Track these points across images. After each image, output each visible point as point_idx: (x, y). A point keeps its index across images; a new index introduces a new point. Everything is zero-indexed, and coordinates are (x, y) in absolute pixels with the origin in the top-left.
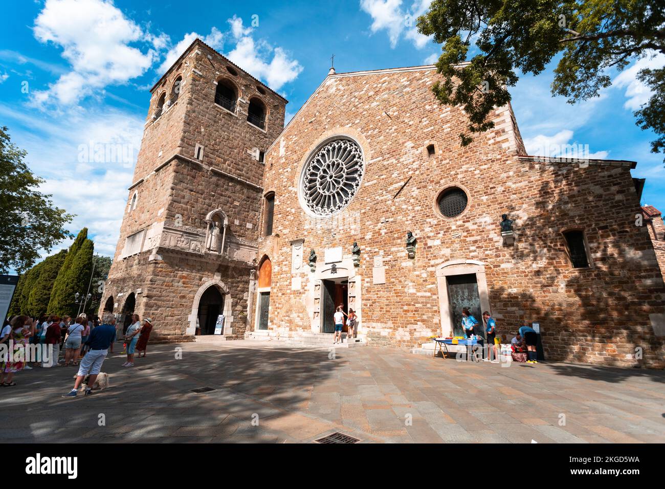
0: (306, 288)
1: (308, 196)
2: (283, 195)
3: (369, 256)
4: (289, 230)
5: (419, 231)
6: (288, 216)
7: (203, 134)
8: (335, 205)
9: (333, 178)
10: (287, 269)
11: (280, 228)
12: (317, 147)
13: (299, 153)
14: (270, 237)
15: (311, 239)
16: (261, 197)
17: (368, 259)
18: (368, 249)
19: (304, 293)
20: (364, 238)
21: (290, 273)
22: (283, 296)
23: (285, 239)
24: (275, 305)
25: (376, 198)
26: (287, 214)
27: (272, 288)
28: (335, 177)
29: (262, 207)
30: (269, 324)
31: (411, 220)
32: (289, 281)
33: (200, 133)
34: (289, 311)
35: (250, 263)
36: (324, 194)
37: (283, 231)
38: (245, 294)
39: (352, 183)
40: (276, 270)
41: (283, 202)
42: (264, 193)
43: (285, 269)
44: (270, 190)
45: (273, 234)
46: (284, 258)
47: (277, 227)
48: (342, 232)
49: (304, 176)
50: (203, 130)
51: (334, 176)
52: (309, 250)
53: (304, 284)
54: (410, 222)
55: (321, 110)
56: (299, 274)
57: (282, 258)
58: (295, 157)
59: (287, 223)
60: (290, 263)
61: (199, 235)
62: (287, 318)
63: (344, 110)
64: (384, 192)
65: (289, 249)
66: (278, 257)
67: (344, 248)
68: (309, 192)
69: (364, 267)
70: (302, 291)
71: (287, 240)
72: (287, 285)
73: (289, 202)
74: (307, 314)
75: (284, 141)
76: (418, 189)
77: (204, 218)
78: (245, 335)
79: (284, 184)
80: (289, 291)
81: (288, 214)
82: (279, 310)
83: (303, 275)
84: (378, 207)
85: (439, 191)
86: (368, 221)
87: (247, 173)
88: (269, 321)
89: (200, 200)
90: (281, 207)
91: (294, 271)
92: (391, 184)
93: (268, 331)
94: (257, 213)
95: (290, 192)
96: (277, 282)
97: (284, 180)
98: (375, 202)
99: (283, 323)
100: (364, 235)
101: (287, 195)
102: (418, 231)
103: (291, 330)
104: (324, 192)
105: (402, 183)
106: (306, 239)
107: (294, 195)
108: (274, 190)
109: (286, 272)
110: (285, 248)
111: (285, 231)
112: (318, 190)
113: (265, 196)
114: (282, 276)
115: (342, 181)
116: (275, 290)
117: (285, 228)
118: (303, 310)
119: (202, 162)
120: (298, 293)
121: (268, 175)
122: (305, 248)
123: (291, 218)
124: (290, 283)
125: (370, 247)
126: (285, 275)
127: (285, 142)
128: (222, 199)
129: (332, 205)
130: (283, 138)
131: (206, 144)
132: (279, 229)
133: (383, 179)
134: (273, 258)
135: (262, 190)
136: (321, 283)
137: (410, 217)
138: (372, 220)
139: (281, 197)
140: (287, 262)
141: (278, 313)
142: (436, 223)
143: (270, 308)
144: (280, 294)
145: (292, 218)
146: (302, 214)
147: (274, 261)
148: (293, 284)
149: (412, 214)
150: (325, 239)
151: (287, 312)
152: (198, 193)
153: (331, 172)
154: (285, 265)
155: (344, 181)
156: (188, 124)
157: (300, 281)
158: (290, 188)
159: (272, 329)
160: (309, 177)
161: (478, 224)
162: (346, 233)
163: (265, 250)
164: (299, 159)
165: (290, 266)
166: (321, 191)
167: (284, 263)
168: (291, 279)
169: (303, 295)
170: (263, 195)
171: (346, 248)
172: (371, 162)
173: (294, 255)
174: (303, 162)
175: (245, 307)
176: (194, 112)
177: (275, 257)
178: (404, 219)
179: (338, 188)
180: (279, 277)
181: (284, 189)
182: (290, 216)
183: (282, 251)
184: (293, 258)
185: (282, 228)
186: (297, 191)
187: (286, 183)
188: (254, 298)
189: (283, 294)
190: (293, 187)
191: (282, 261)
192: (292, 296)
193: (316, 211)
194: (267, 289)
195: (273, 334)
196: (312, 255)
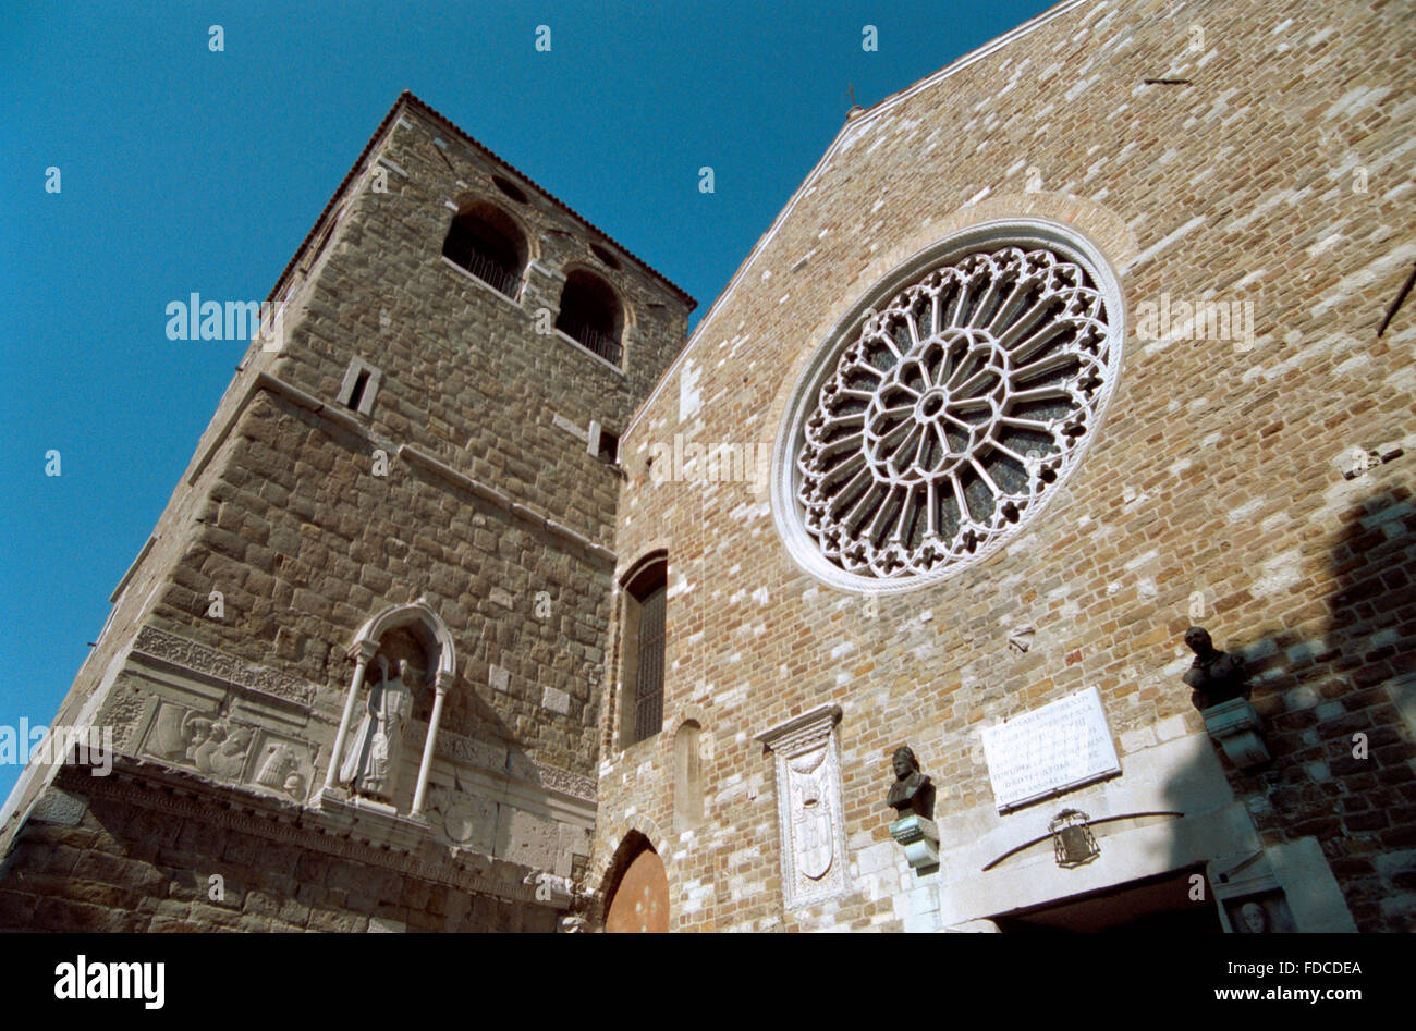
1: (827, 519)
2: (707, 550)
4: (746, 686)
6: (736, 625)
7: (385, 332)
9: (946, 404)
10: (759, 887)
11: (702, 688)
12: (842, 328)
13: (761, 376)
14: (655, 743)
15: (882, 698)
16: (608, 589)
17: (1331, 712)
23: (733, 731)
25: (1246, 378)
26: (731, 619)
28: (954, 398)
29: (613, 625)
33: (377, 328)
36: (910, 484)
37: (719, 699)
39: (1060, 387)
41: (709, 578)
42: (620, 570)
43: (746, 888)
44: (645, 550)
45: (669, 725)
46: (731, 829)
47: (685, 691)
48: (1070, 610)
49: (797, 449)
50: (385, 321)
51: (947, 395)
52: (875, 757)
55: (836, 219)
56: (834, 907)
57: (719, 835)
58: (748, 396)
59: (737, 657)
60: (774, 848)
61: (307, 714)
63: (940, 170)
64: (1293, 336)
65: (757, 780)
66: (701, 833)
67: (1112, 693)
71: (741, 736)
73: (736, 568)
75: (693, 369)
77: (342, 639)
79: (705, 507)
81: (735, 617)
84: (1279, 410)
86: (1237, 501)
87: (552, 492)
89: (339, 561)
90: (698, 600)
91: (798, 897)
94: (591, 652)
95: (738, 527)
97: (706, 495)
98: (1251, 398)
101: (724, 544)
104: (911, 477)
106: (847, 706)
107: (757, 532)
108: (662, 543)
110: (737, 777)
111: (730, 698)
112: (877, 477)
113: (622, 582)
115: (1000, 395)
117: (725, 682)
119: (368, 420)
121: (635, 501)
122: (850, 756)
123: (752, 629)
127: (699, 371)
128: (438, 571)
129: (967, 515)
130: (690, 363)
131: (393, 367)
132: (696, 695)
134: (674, 840)
135: (613, 563)
138: (1264, 488)
139: (697, 561)
140: (753, 852)
145: (760, 627)
146: (809, 595)
147: (679, 855)
150: (969, 679)
152: (332, 529)
153: (935, 385)
154: (744, 868)
155: (1010, 395)
156: (334, 293)
158: (737, 514)
160: (820, 447)
162: (1103, 607)
163: (630, 811)
164: (767, 397)
165: (768, 866)
166: (894, 478)
167: (735, 859)
170: (616, 581)
171: (1127, 690)
172: (1144, 257)
173: (791, 801)
174: (785, 398)
176: (363, 263)
177: (686, 835)
179: (981, 433)
181: (706, 524)
182: (745, 627)
183: (721, 798)
184: (784, 821)
185: (711, 687)
186: (769, 516)
187: (715, 500)
190: (751, 502)
191: (727, 850)
193: (879, 570)
196: (903, 776)
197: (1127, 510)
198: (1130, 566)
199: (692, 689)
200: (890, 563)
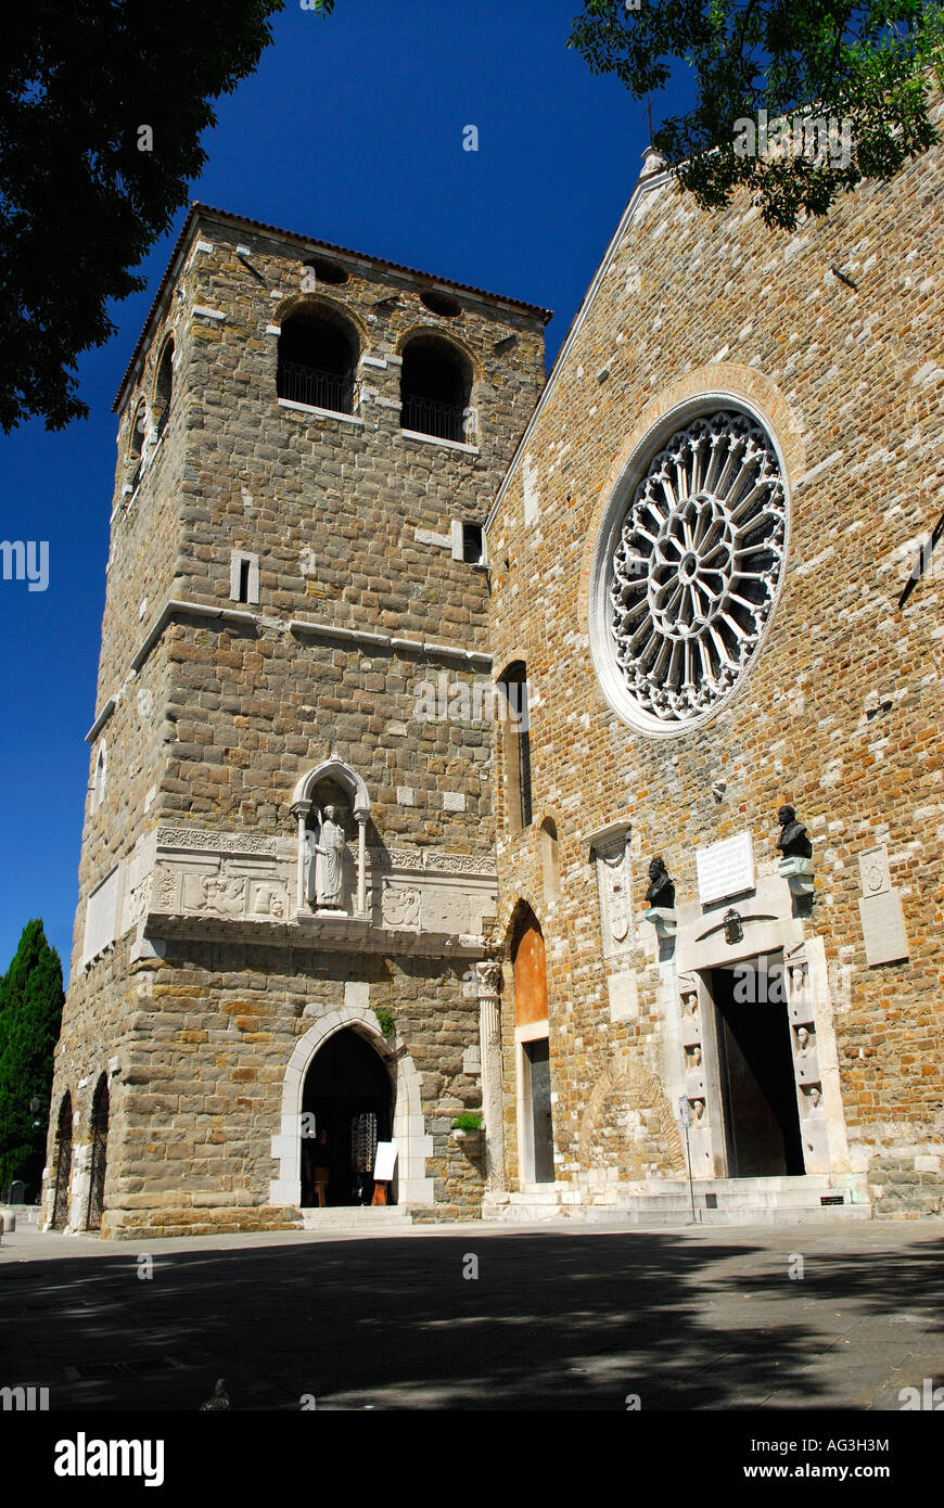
0: (654, 1009)
1: (628, 654)
2: (551, 669)
3: (842, 854)
4: (580, 795)
6: (571, 743)
8: (716, 674)
9: (699, 568)
10: (591, 944)
11: (554, 794)
14: (530, 833)
15: (652, 819)
17: (838, 866)
18: (835, 827)
19: (650, 1030)
20: (817, 784)
21: (601, 959)
22: (590, 1049)
23: (573, 832)
24: (569, 1084)
27: (555, 1023)
28: (705, 565)
30: (558, 1159)
32: (599, 988)
34: (612, 1103)
35: (471, 938)
36: (675, 639)
37: (564, 802)
38: (469, 1054)
39: (759, 576)
40: (557, 954)
41: (555, 698)
42: (496, 672)
43: (584, 944)
44: (511, 659)
45: (536, 818)
46: (576, 902)
47: (546, 794)
48: (743, 774)
49: (608, 580)
51: (700, 559)
53: (646, 995)
56: (628, 960)
57: (570, 906)
58: (571, 519)
59: (572, 771)
60: (597, 919)
62: (607, 1131)
64: (865, 590)
65: (588, 871)
66: (559, 903)
67: (757, 836)
68: (628, 639)
69: (829, 900)
70: (642, 1021)
71: (578, 838)
72: (597, 1007)
73: (569, 692)
74: (668, 1111)
77: (284, 799)
78: (484, 1205)
79: (547, 627)
80: (603, 1027)
81: (570, 736)
82: (581, 1106)
83: (639, 961)
84: (853, 650)
88: (556, 1148)
89: (268, 739)
90: (548, 716)
91: (612, 950)
92: (886, 550)
93: (557, 1185)
94: (478, 752)
95: (569, 653)
96: (565, 999)
97: (547, 615)
98: (840, 634)
99: (599, 1149)
100: (819, 775)
101: (562, 667)
103: (624, 1175)
104: (676, 632)
106: (634, 823)
107: (582, 661)
108: (521, 654)
109: (589, 958)
110: (577, 867)
111: (570, 804)
112: (657, 627)
114: (578, 972)
115: (728, 572)
116: (563, 1029)
117: (568, 791)
118: (651, 1094)
120: (632, 1031)
122: (636, 858)
123: (580, 749)
124: (605, 997)
125: (841, 816)
126: (586, 968)
128: (343, 722)
129: (707, 675)
130: (528, 458)
132: (551, 798)
133: (855, 538)
134: (545, 908)
135: (489, 664)
136: (697, 983)
138: (835, 709)
139: (545, 679)
140: (587, 919)
141: (580, 1114)
143: (554, 1098)
144: (579, 1042)
145: (586, 750)
146: (613, 726)
147: (548, 919)
148: (612, 1000)
150: (694, 813)
151: (608, 1108)
153: (690, 548)
154: (583, 930)
155: (735, 573)
157: (634, 988)
158: (569, 639)
159: (568, 1177)
160: (625, 583)
162: (757, 776)
163: (518, 885)
164: (584, 526)
165: (596, 930)
166: (664, 629)
167: (579, 922)
168: (604, 982)
169: (649, 1038)
171: (762, 837)
173: (606, 889)
175: (474, 1102)
177: (551, 905)
179: (716, 604)
180: (569, 976)
181: (550, 644)
182: (578, 745)
183: (569, 880)
184: (602, 900)
185: (559, 792)
186: (588, 649)
187: (554, 622)
188: (505, 1067)
189: (587, 1043)
190: (577, 631)
191: (574, 917)
192: (614, 1044)
193: (657, 709)
194: (538, 1030)
195: (573, 1196)
196: (654, 879)
198: (773, 749)
199: (548, 792)
200: (664, 704)
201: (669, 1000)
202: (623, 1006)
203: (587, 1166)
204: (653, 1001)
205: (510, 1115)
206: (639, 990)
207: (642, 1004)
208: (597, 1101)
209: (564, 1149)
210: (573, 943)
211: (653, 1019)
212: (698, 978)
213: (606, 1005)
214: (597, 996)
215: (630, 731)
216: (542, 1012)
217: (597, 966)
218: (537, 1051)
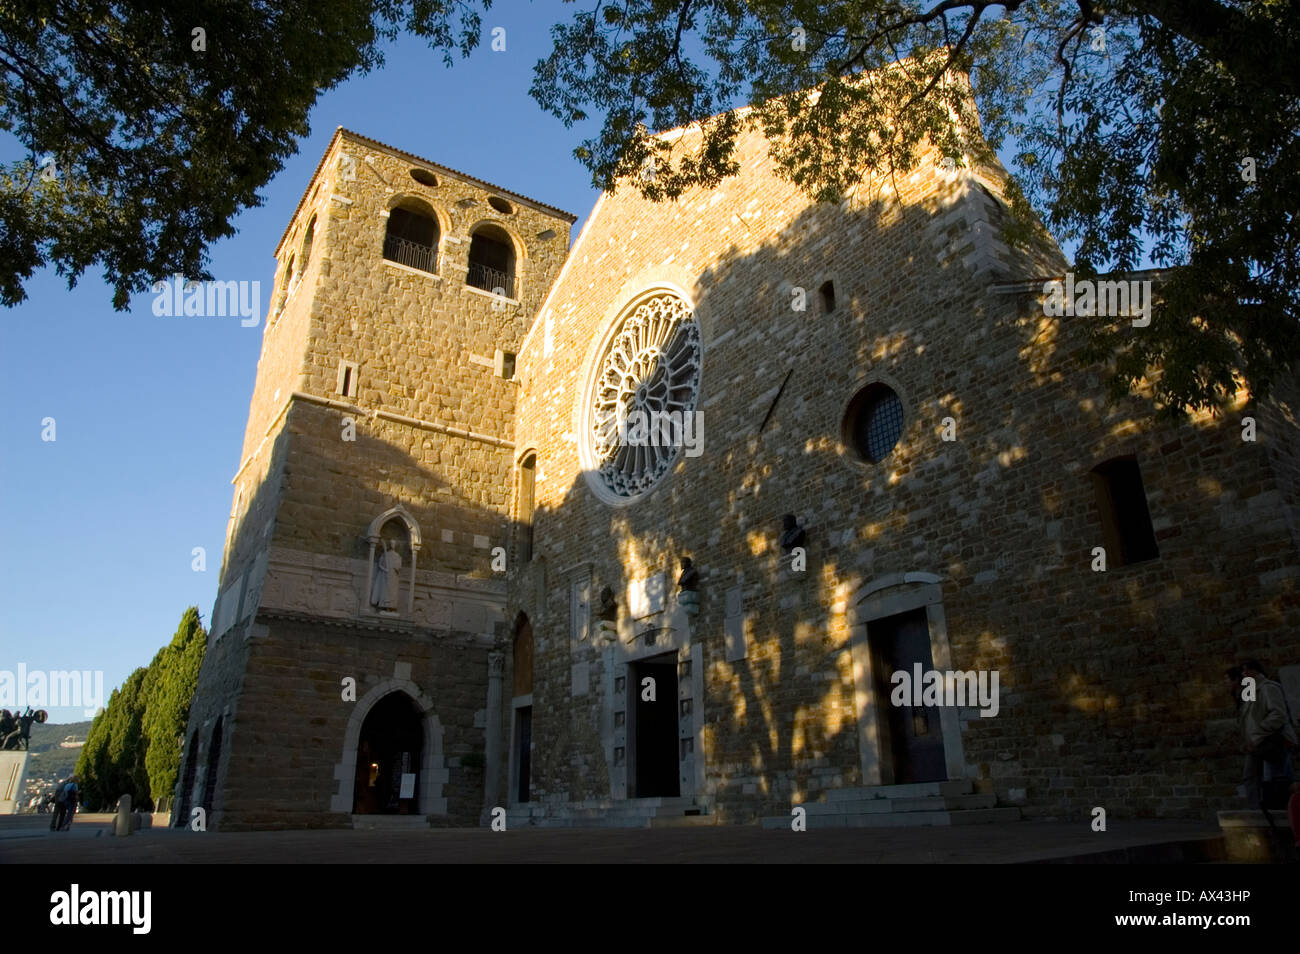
0: (598, 689)
1: (600, 450)
2: (552, 455)
3: (717, 590)
4: (563, 543)
5: (811, 511)
8: (654, 466)
9: (648, 397)
10: (563, 643)
11: (548, 540)
12: (613, 324)
13: (578, 343)
14: (530, 566)
15: (606, 562)
16: (511, 467)
17: (714, 597)
18: (714, 572)
19: (595, 701)
20: (706, 544)
21: (569, 654)
22: (557, 714)
23: (557, 566)
24: (542, 737)
25: (727, 435)
27: (536, 695)
29: (514, 491)
30: (532, 786)
31: (796, 483)
32: (566, 673)
34: (568, 749)
35: (486, 635)
37: (554, 547)
38: (479, 714)
39: (683, 404)
40: (541, 649)
41: (553, 475)
42: (517, 455)
43: (559, 643)
44: (528, 446)
45: (535, 557)
46: (555, 614)
47: (541, 540)
48: (663, 534)
49: (592, 400)
51: (648, 391)
53: (595, 678)
54: (793, 489)
56: (584, 653)
57: (552, 617)
58: (572, 356)
59: (560, 526)
60: (568, 626)
62: (564, 768)
64: (742, 419)
65: (565, 592)
66: (545, 614)
67: (669, 576)
68: (602, 439)
69: (708, 619)
70: (590, 695)
71: (560, 569)
72: (563, 685)
73: (562, 473)
74: (602, 755)
75: (551, 318)
76: (806, 400)
79: (553, 426)
80: (567, 700)
82: (549, 751)
83: (593, 656)
84: (732, 458)
85: (846, 401)
87: (472, 411)
88: (531, 779)
90: (548, 487)
91: (575, 647)
92: (755, 395)
93: (530, 804)
94: (501, 509)
95: (564, 446)
96: (544, 679)
97: (553, 418)
98: (726, 447)
99: (558, 781)
100: (707, 537)
101: (558, 456)
102: (809, 512)
103: (572, 797)
105: (775, 390)
106: (595, 564)
107: (571, 452)
109: (561, 653)
110: (558, 590)
111: (558, 547)
113: (519, 462)
114: (554, 661)
115: (665, 400)
116: (542, 700)
117: (556, 540)
118: (594, 743)
120: (584, 702)
121: (524, 408)
122: (594, 585)
123: (566, 511)
124: (569, 678)
125: (718, 565)
126: (559, 660)
127: (553, 321)
130: (549, 313)
132: (545, 543)
133: (738, 384)
134: (536, 617)
135: (514, 449)
136: (625, 671)
137: (793, 478)
139: (548, 462)
140: (562, 627)
141: (548, 757)
142: (844, 485)
143: (533, 746)
144: (551, 709)
146: (587, 499)
147: (538, 625)
148: (574, 679)
149: (797, 469)
151: (565, 753)
154: (559, 633)
155: (668, 401)
157: (587, 673)
158: (565, 436)
159: (537, 799)
160: (602, 401)
161: (927, 475)
162: (672, 537)
163: (520, 601)
164: (580, 359)
165: (568, 635)
167: (557, 628)
168: (569, 669)
169: (594, 707)
170: (515, 462)
172: (714, 344)
173: (575, 606)
175: (481, 746)
177: (540, 616)
178: (782, 482)
180: (547, 664)
181: (552, 439)
183: (553, 598)
184: (572, 613)
185: (551, 539)
187: (556, 424)
188: (505, 724)
189: (556, 709)
190: (570, 431)
191: (554, 624)
192: (572, 711)
193: (616, 488)
194: (526, 700)
195: (539, 812)
196: (604, 602)
197: (686, 490)
198: (682, 518)
199: (543, 539)
200: (621, 485)
201: (608, 681)
202: (580, 685)
203: (550, 791)
204: (598, 682)
205: (504, 757)
206: (591, 674)
207: (591, 684)
208: (559, 750)
209: (536, 780)
210: (552, 642)
211: (598, 694)
212: (626, 667)
213: (570, 684)
214: (564, 679)
215: (599, 502)
216: (529, 689)
217: (566, 658)
218: (525, 712)
